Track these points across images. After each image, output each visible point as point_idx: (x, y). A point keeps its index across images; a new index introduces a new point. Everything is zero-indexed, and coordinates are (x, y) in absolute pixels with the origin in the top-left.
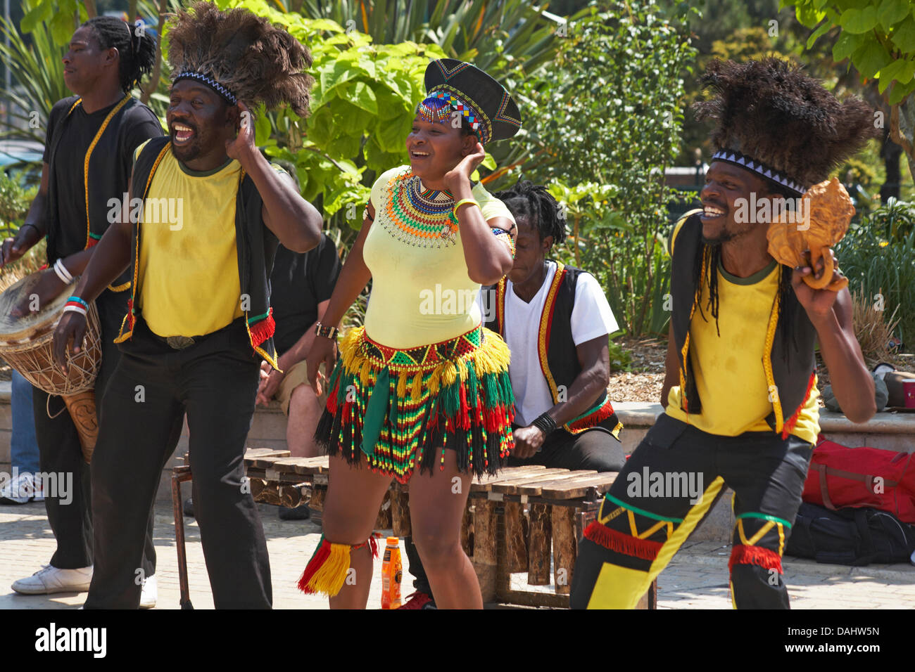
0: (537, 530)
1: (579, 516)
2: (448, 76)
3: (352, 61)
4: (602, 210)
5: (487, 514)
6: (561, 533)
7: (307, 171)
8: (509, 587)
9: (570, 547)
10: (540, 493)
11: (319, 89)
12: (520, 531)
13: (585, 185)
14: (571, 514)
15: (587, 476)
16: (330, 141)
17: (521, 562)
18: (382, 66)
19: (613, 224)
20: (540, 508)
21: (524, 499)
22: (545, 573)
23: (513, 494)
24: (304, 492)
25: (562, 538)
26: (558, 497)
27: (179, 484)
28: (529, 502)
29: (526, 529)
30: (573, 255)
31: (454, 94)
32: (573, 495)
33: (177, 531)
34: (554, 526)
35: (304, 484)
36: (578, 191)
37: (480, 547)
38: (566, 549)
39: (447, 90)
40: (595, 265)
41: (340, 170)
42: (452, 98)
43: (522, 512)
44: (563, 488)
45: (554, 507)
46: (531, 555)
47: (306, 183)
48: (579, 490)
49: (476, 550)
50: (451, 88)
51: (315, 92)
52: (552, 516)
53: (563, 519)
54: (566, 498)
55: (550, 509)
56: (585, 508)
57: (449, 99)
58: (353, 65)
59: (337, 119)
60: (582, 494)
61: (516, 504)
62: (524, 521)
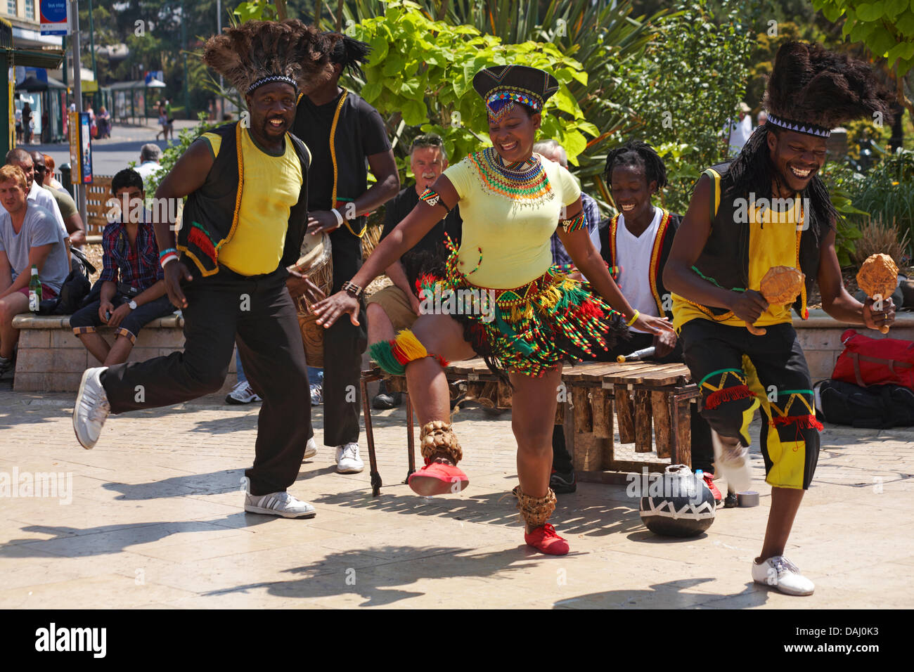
0: (640, 411)
1: (672, 398)
2: (499, 79)
3: (488, 57)
4: (681, 164)
5: (602, 400)
6: (659, 412)
7: (454, 142)
8: (613, 458)
9: (667, 422)
10: (640, 382)
11: (463, 79)
12: (628, 412)
13: (667, 144)
14: (666, 397)
15: (675, 368)
16: (472, 119)
17: (630, 435)
18: (512, 60)
19: (690, 174)
20: (642, 394)
21: (630, 387)
22: (648, 444)
23: (621, 383)
24: (461, 387)
25: (660, 416)
26: (656, 385)
27: (366, 385)
28: (633, 389)
29: (632, 409)
30: (659, 199)
31: (511, 90)
32: (668, 383)
33: (366, 420)
34: (654, 407)
35: (460, 381)
36: (662, 149)
37: (598, 425)
38: (664, 424)
39: (504, 90)
40: (676, 206)
41: (479, 140)
42: (511, 95)
43: (628, 397)
44: (660, 377)
45: (653, 392)
46: (637, 430)
47: (453, 151)
48: (672, 379)
49: (595, 427)
50: (506, 87)
51: (460, 82)
52: (652, 399)
53: (660, 401)
54: (663, 385)
55: (650, 394)
56: (677, 392)
57: (509, 96)
58: (489, 60)
59: (477, 102)
60: (674, 382)
61: (624, 391)
62: (631, 403)
